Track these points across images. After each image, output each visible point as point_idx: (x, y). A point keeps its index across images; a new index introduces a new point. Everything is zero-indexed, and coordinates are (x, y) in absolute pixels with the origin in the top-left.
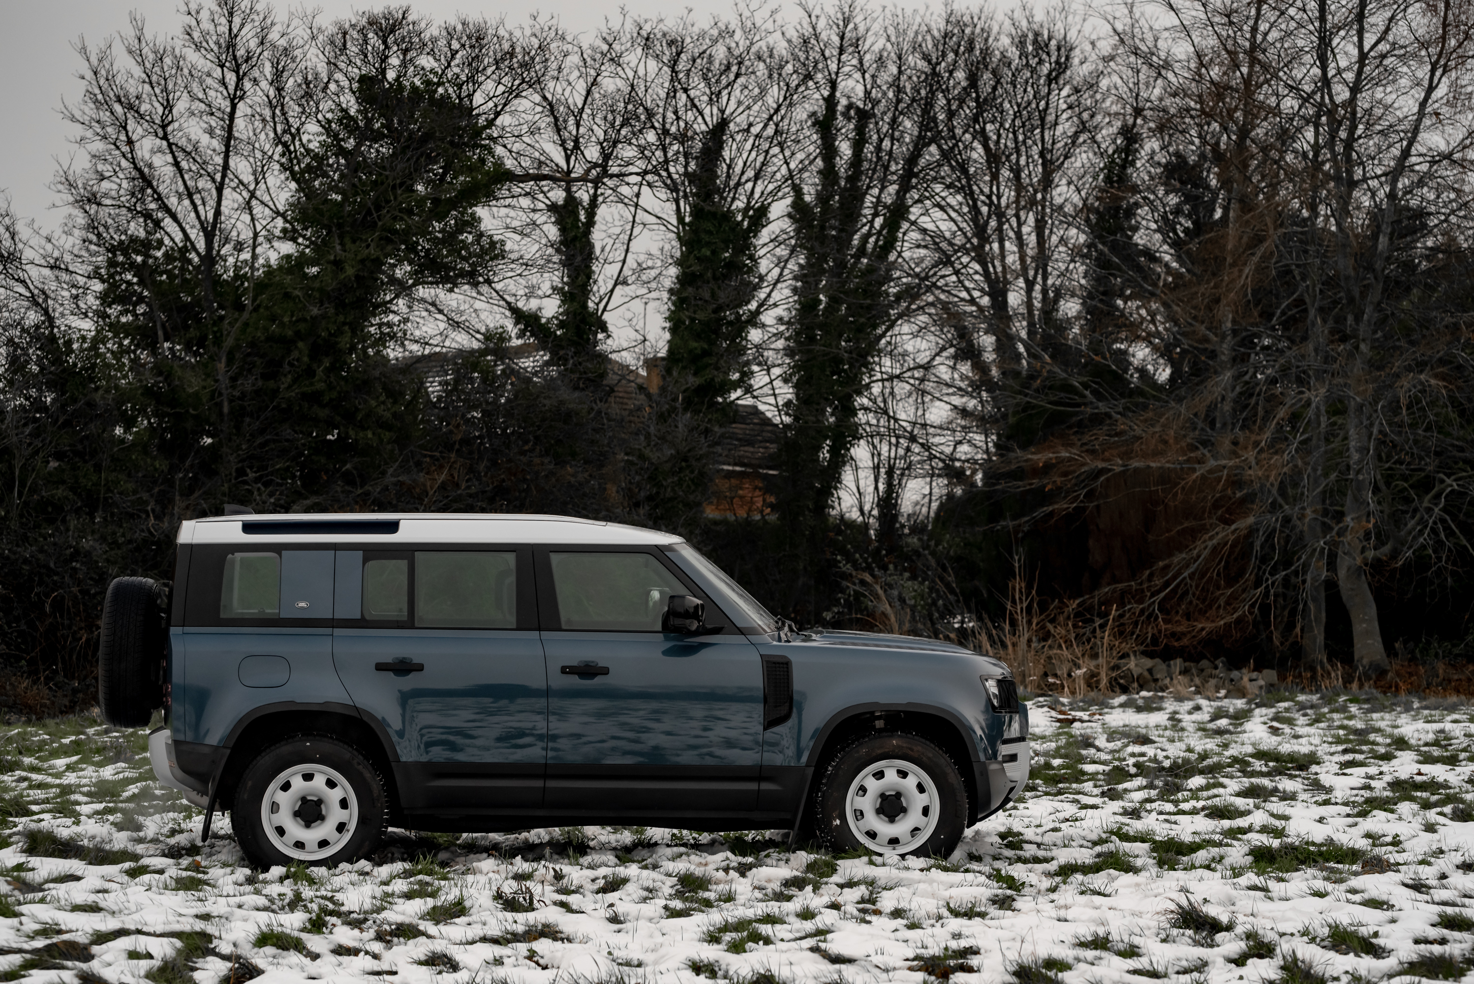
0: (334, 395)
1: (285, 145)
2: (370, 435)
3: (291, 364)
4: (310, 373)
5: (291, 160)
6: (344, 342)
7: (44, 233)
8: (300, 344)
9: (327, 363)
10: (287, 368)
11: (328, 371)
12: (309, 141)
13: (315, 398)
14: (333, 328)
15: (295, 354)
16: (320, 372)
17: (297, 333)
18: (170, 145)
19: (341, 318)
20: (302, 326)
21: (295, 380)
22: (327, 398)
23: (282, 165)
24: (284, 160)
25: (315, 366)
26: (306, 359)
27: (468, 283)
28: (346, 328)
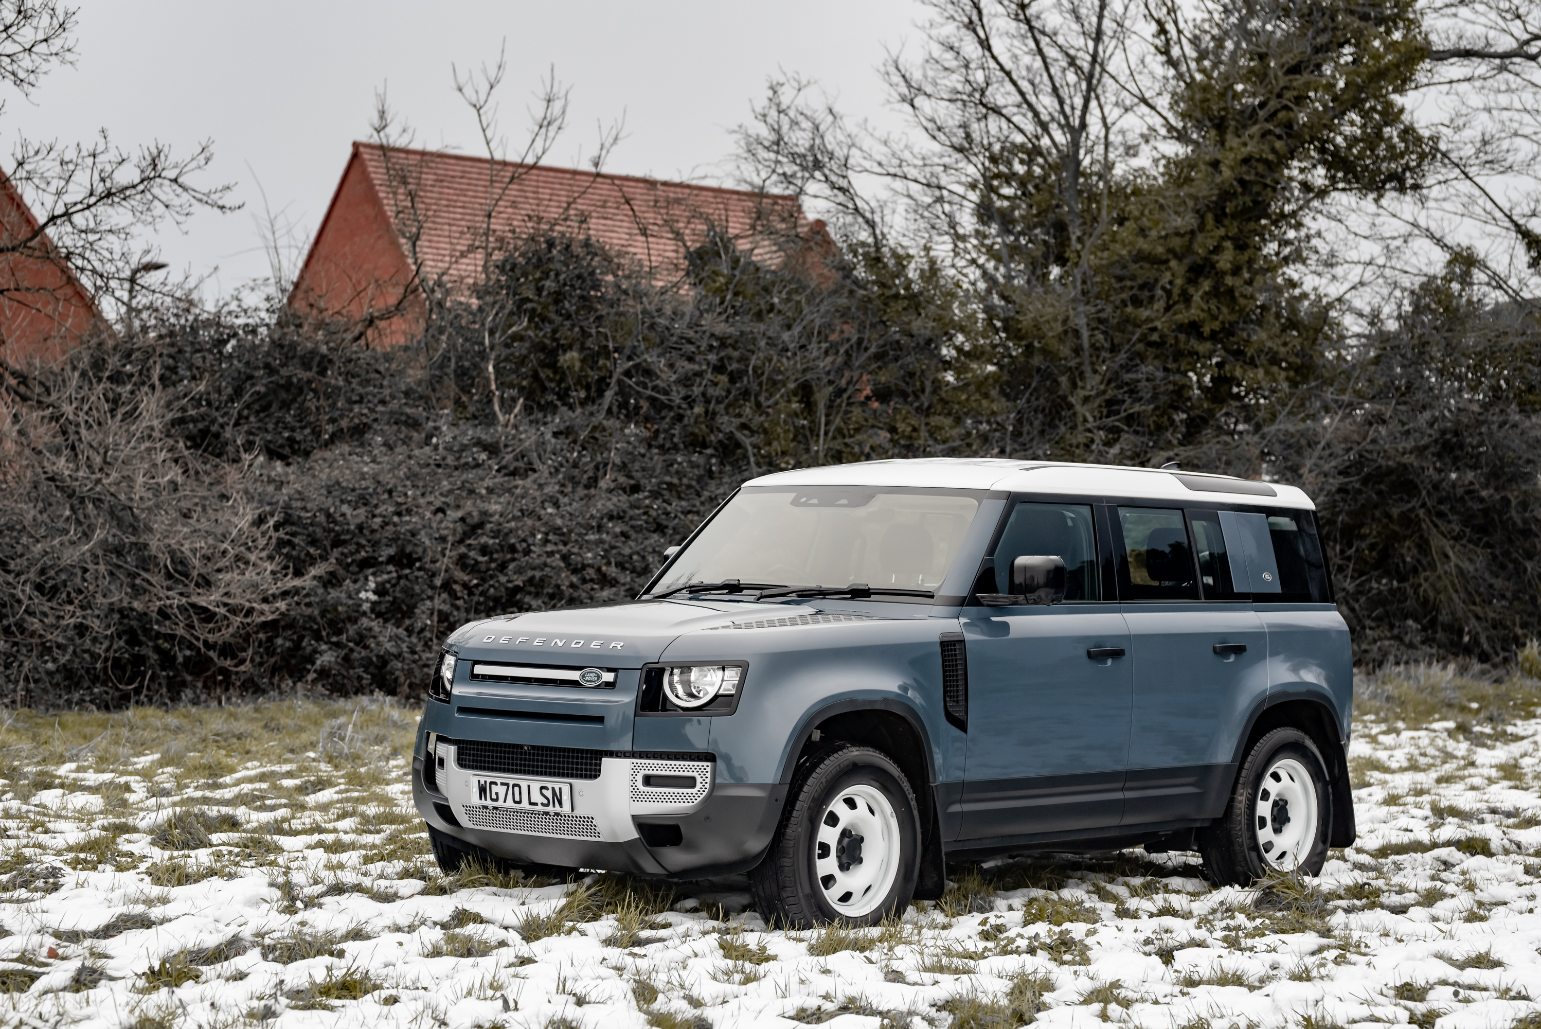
0: (1216, 325)
1: (1159, 22)
2: (1261, 373)
3: (1163, 288)
4: (1186, 299)
5: (1168, 41)
6: (1225, 260)
7: (881, 133)
8: (1173, 263)
9: (1206, 285)
10: (1159, 292)
11: (1207, 296)
12: (1203, 21)
13: (1193, 328)
14: (1211, 244)
15: (1168, 276)
16: (1197, 298)
17: (1170, 251)
18: (1031, 28)
19: (1222, 232)
20: (1176, 242)
21: (1168, 309)
22: (1206, 330)
23: (1156, 47)
24: (1157, 42)
25: (1191, 290)
26: (1179, 282)
27: (1394, 189)
28: (1228, 244)
